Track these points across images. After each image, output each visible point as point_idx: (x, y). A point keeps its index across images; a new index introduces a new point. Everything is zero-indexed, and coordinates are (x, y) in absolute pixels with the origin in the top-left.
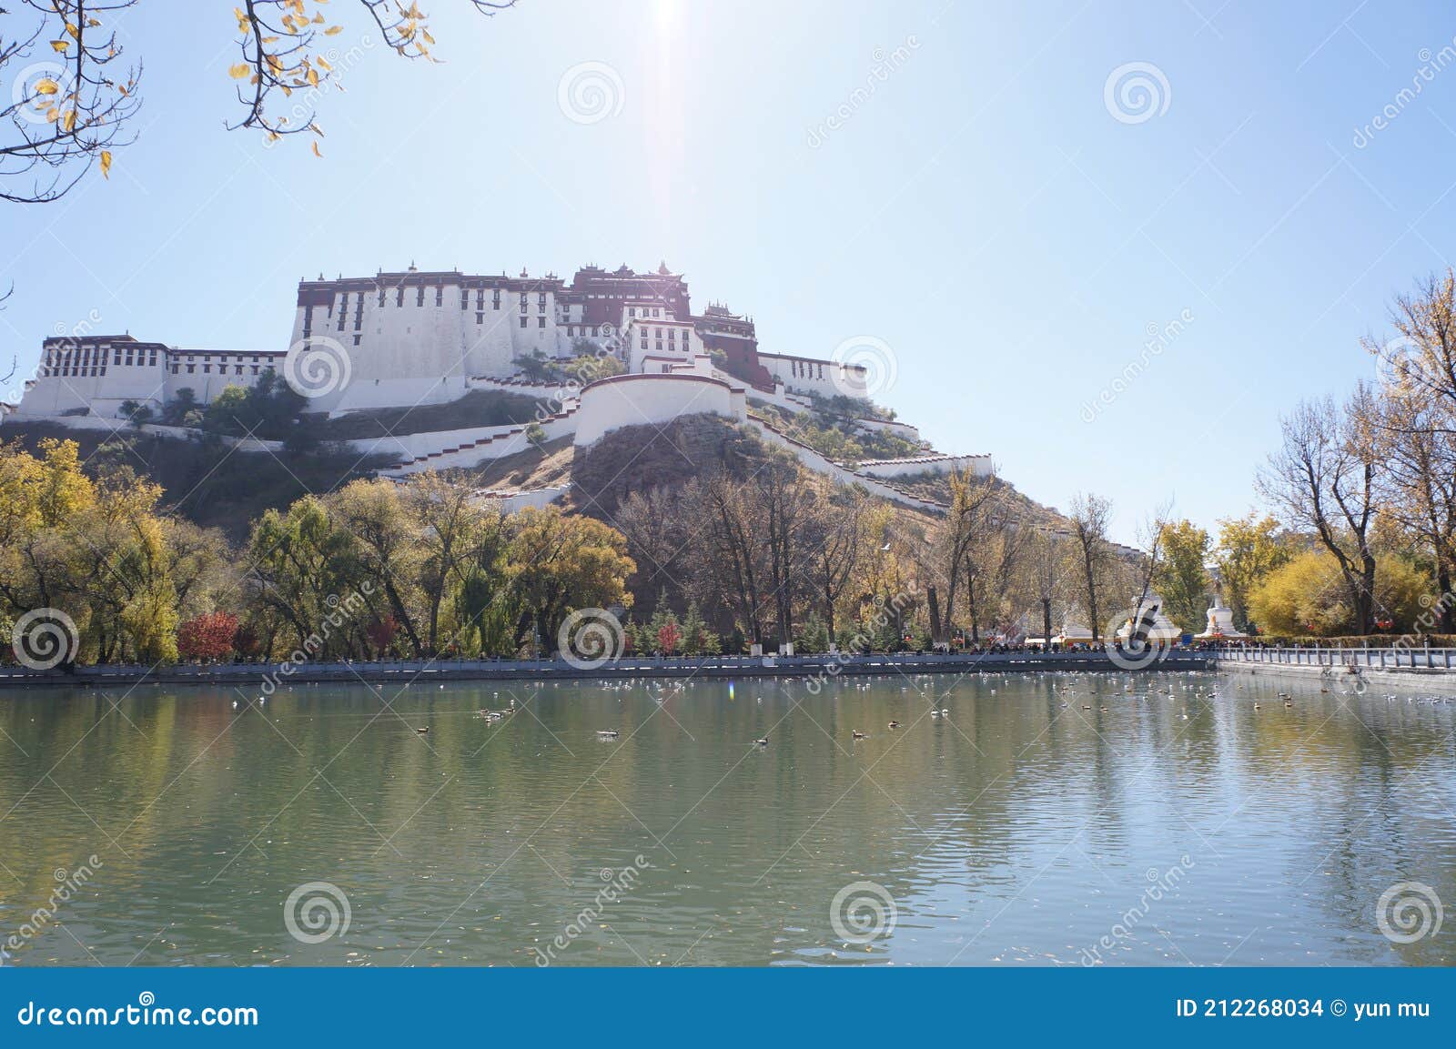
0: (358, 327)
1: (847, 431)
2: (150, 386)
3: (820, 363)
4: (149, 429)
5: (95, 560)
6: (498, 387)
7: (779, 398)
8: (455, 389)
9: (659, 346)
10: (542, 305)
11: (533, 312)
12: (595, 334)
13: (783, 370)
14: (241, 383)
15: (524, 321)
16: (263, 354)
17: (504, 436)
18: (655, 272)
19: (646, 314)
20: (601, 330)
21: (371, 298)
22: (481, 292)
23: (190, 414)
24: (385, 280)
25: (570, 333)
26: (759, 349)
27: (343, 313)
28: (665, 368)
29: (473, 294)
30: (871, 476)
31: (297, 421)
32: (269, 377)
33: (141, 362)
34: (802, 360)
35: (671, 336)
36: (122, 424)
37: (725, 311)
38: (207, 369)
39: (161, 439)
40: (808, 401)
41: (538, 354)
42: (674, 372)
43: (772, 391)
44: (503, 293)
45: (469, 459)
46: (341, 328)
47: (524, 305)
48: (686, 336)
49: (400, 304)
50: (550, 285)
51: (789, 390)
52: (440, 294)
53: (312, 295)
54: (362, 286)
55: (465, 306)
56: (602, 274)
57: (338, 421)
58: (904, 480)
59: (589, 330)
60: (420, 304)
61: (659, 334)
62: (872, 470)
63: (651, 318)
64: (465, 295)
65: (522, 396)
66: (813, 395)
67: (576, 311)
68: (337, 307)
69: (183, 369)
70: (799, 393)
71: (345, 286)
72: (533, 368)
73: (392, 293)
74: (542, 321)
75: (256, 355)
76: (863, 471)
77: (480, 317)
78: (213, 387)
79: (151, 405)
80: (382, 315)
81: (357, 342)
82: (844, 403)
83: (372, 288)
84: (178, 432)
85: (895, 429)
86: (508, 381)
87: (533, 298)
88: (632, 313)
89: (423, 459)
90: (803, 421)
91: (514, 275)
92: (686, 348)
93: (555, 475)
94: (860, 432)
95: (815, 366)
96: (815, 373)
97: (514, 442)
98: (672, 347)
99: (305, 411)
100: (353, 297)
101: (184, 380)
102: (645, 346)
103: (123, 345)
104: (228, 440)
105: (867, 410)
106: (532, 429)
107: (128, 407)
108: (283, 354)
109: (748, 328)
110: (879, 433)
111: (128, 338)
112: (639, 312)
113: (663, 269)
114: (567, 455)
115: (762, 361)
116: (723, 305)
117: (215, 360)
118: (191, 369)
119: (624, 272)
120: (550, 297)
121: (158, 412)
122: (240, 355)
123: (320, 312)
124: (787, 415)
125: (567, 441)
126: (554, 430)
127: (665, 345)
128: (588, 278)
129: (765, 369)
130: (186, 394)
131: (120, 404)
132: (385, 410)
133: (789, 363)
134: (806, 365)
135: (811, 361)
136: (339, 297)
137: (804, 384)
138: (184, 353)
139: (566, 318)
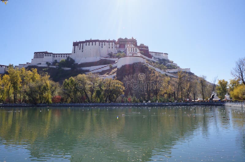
0: (83, 49)
1: (164, 65)
2: (50, 59)
3: (160, 53)
4: (50, 66)
5: (39, 87)
6: (105, 58)
7: (153, 59)
8: (98, 59)
10: (112, 45)
11: (111, 46)
12: (121, 49)
13: (153, 54)
14: (64, 59)
15: (109, 47)
16: (68, 54)
17: (106, 67)
18: (131, 39)
19: (129, 46)
20: (122, 49)
21: (84, 44)
22: (102, 43)
23: (56, 64)
24: (87, 41)
25: (117, 49)
26: (149, 51)
27: (80, 47)
28: (132, 55)
29: (101, 43)
30: (168, 72)
31: (73, 65)
32: (68, 58)
33: (49, 56)
34: (157, 53)
35: (134, 49)
36: (46, 66)
37: (143, 45)
38: (59, 57)
39: (52, 68)
40: (158, 60)
41: (112, 53)
42: (134, 55)
43: (151, 58)
44: (106, 43)
45: (100, 70)
46: (80, 49)
47: (109, 45)
48: (136, 49)
49: (89, 45)
50: (114, 41)
51: (154, 58)
52: (95, 43)
53: (75, 44)
54: (83, 42)
55: (100, 45)
56: (122, 39)
57: (79, 65)
58: (175, 73)
59: (120, 49)
60: (92, 45)
61: (131, 49)
62: (169, 71)
63: (130, 46)
64: (100, 43)
65: (109, 60)
66: (159, 59)
67: (118, 46)
68: (79, 46)
69: (55, 57)
70: (156, 58)
71: (80, 42)
72: (111, 55)
73: (88, 43)
74: (112, 47)
75: (67, 54)
76: (167, 71)
77: (102, 47)
78: (60, 59)
79: (51, 63)
80: (87, 47)
81: (82, 52)
82: (164, 60)
83: (85, 43)
84: (55, 67)
85: (173, 64)
86: (106, 57)
87: (111, 43)
88: (127, 46)
89: (93, 71)
90: (157, 63)
91: (108, 40)
92: (136, 51)
93: (114, 73)
94: (167, 65)
95: (159, 54)
96: (159, 55)
97: (107, 67)
98: (134, 51)
99: (74, 63)
100: (82, 44)
101: (56, 58)
102: (129, 51)
103: (46, 53)
104: (63, 68)
105: (168, 61)
106: (110, 65)
107: (47, 63)
108: (71, 54)
109: (147, 47)
110: (170, 65)
111: (47, 52)
112: (128, 45)
113: (132, 38)
114: (116, 69)
115: (150, 53)
117: (60, 55)
118: (57, 57)
119: (126, 39)
120: (113, 43)
121: (52, 64)
122: (64, 54)
123: (76, 47)
124: (154, 62)
125: (116, 67)
126: (114, 65)
127: (133, 51)
128: (120, 40)
129: (150, 54)
130: (56, 61)
131: (46, 62)
132: (87, 63)
133: (154, 53)
134: (157, 54)
135: (158, 53)
136: (79, 44)
138: (56, 54)
139: (116, 47)
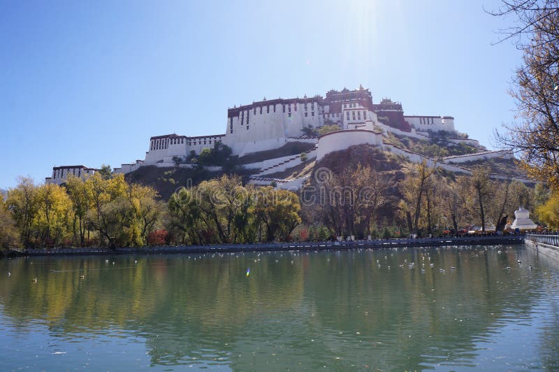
0: (248, 123)
1: (441, 145)
2: (180, 150)
3: (432, 117)
4: (181, 165)
6: (296, 140)
7: (413, 134)
8: (281, 142)
9: (354, 119)
10: (313, 108)
11: (310, 111)
12: (333, 116)
13: (416, 122)
14: (208, 147)
15: (306, 114)
16: (218, 136)
17: (294, 159)
18: (358, 89)
19: (350, 106)
20: (335, 115)
21: (252, 111)
22: (290, 105)
23: (193, 159)
24: (256, 105)
25: (324, 117)
26: (404, 115)
27: (243, 119)
28: (356, 127)
29: (287, 106)
30: (451, 163)
31: (228, 159)
32: (217, 144)
33: (179, 143)
34: (424, 117)
35: (359, 114)
36: (172, 165)
37: (390, 101)
38: (200, 143)
39: (183, 169)
40: (427, 134)
41: (310, 126)
42: (359, 128)
43: (410, 131)
44: (298, 105)
45: (282, 169)
46: (242, 124)
47: (306, 108)
48: (365, 113)
49: (261, 113)
50: (317, 100)
51: (418, 130)
53: (233, 113)
54: (248, 108)
55: (284, 111)
56: (336, 92)
57: (241, 158)
58: (469, 164)
59: (331, 115)
60: (268, 112)
61: (354, 114)
62: (451, 160)
63: (353, 108)
64: (284, 107)
65: (304, 143)
66: (429, 131)
67: (327, 108)
68: (241, 117)
69: (192, 144)
70: (423, 131)
71: (243, 109)
72: (309, 132)
73: (258, 109)
74: (313, 114)
75: (215, 137)
76: (446, 161)
77: (290, 114)
78: (200, 149)
79: (182, 157)
80: (256, 118)
81: (248, 128)
82: (443, 133)
83: (251, 108)
84: (189, 166)
85: (467, 142)
86: (300, 138)
87: (309, 105)
88: (345, 107)
89: (267, 170)
90: (423, 142)
92: (365, 118)
93: (306, 173)
94: (450, 145)
95: (430, 119)
96: (430, 122)
97: (296, 161)
98: (359, 119)
99: (231, 155)
100: (246, 112)
101: (193, 148)
102: (348, 119)
103: (174, 137)
104: (205, 168)
105: (455, 135)
106: (302, 156)
107: (175, 159)
108: (224, 135)
109: (399, 107)
110: (459, 144)
111: (175, 135)
112: (348, 106)
113: (361, 88)
114: (312, 164)
115: (406, 119)
116: (388, 98)
117: (203, 140)
118: (195, 143)
119: (345, 91)
120: (315, 104)
121: (184, 160)
122: (210, 137)
123: (235, 119)
124: (415, 140)
125: (314, 159)
126: (310, 155)
127: (357, 118)
128: (331, 95)
129: (407, 122)
130: (193, 152)
131: (171, 158)
132: (258, 152)
133: (419, 119)
134: (426, 119)
135: (428, 117)
136: (241, 113)
137: (426, 127)
138: (193, 138)
139: (323, 112)
